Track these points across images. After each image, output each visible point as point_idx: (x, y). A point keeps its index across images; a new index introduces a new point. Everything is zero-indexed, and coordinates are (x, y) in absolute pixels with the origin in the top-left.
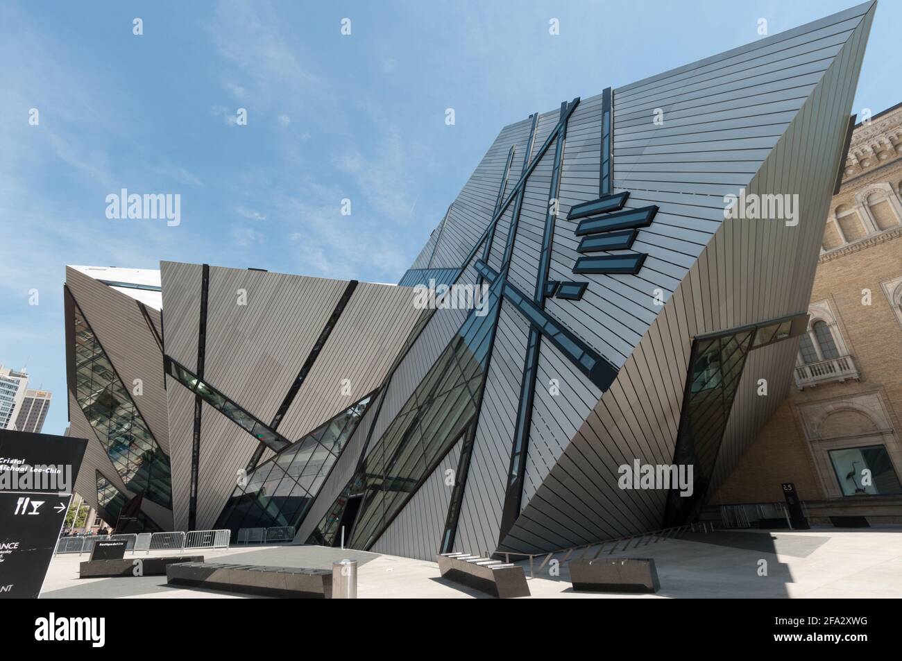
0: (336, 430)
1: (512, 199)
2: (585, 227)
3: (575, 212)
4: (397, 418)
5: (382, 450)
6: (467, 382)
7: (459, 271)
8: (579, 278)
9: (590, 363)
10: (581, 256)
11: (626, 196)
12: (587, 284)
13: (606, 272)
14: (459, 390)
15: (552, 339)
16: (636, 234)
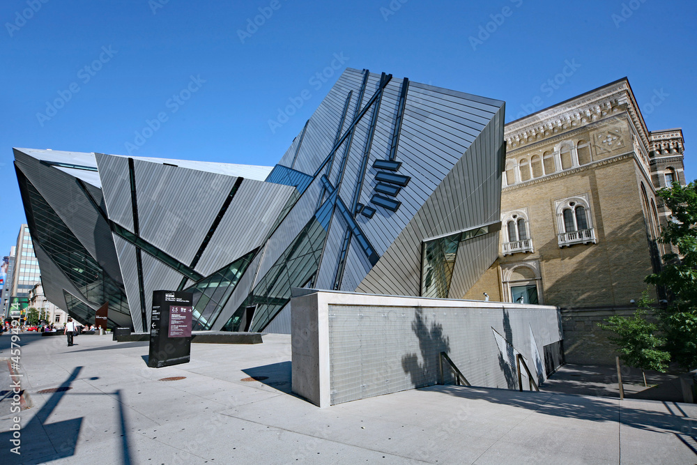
0: (234, 271)
1: (346, 137)
2: (380, 176)
3: (378, 164)
4: (273, 266)
5: (265, 283)
6: (314, 252)
7: (312, 179)
8: (373, 206)
9: (369, 252)
10: (375, 193)
11: (399, 164)
12: (375, 211)
13: (384, 207)
14: (309, 256)
15: (356, 236)
16: (400, 189)
